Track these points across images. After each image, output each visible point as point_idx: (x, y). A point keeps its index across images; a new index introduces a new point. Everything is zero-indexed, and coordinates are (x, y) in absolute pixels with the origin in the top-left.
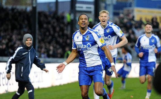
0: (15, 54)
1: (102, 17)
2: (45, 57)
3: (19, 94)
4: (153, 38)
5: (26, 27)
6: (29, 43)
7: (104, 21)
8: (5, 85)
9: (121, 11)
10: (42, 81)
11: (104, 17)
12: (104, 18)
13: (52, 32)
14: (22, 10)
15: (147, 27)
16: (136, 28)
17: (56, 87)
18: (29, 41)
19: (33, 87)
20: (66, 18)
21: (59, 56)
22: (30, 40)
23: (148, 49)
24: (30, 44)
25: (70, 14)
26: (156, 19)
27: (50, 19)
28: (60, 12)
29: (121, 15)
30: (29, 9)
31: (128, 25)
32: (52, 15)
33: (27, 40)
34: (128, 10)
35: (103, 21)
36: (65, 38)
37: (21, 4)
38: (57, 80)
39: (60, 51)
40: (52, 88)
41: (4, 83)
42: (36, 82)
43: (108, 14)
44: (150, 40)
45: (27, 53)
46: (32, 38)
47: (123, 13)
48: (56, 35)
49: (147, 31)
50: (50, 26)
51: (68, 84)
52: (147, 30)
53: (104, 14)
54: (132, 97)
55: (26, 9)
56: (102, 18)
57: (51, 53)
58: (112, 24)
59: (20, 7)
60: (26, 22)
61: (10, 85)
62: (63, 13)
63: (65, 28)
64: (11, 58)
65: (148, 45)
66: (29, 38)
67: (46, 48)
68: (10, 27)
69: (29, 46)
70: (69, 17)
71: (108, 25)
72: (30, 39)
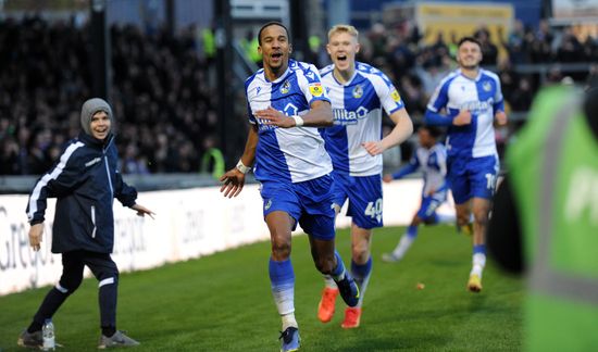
0: (61, 166)
1: (337, 44)
2: (138, 172)
3: (65, 291)
4: (485, 79)
5: (74, 79)
6: (101, 129)
7: (344, 58)
8: (29, 265)
9: (374, 15)
10: (143, 248)
11: (341, 45)
12: (341, 47)
13: (158, 92)
14: (60, 23)
15: (466, 50)
16: (427, 66)
17: (180, 264)
18: (101, 122)
19: (116, 269)
20: (203, 43)
21: (185, 165)
22: (104, 118)
23: (477, 113)
24: (104, 130)
25: (214, 32)
26: (487, 34)
27: (150, 49)
28: (181, 26)
29: (378, 29)
30: (82, 19)
31: (400, 57)
32: (156, 37)
33: (94, 120)
34: (398, 12)
35: (339, 59)
36: (202, 106)
37: (56, 6)
38: (186, 241)
39: (186, 149)
40: (167, 268)
41: (27, 260)
42: (124, 252)
43: (354, 35)
44: (479, 85)
45: (98, 160)
46: (110, 111)
47: (380, 21)
48: (172, 98)
49: (466, 63)
50: (151, 71)
51: (217, 255)
52: (466, 58)
53: (342, 37)
54: (422, 286)
55: (73, 19)
56: (335, 49)
57: (161, 154)
58: (369, 68)
59: (51, 16)
60: (74, 62)
61: (44, 263)
62: (192, 28)
63: (200, 75)
64: (47, 178)
65: (475, 102)
66: (100, 111)
67: (139, 144)
68: (23, 80)
69: (103, 137)
70: (209, 41)
71: (358, 74)
72: (104, 115)
